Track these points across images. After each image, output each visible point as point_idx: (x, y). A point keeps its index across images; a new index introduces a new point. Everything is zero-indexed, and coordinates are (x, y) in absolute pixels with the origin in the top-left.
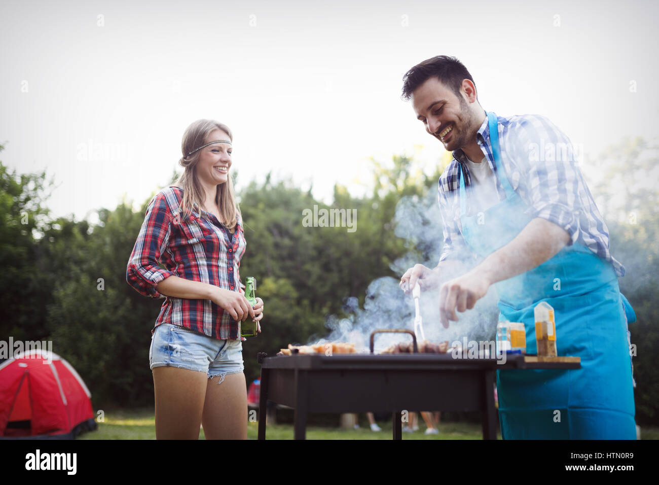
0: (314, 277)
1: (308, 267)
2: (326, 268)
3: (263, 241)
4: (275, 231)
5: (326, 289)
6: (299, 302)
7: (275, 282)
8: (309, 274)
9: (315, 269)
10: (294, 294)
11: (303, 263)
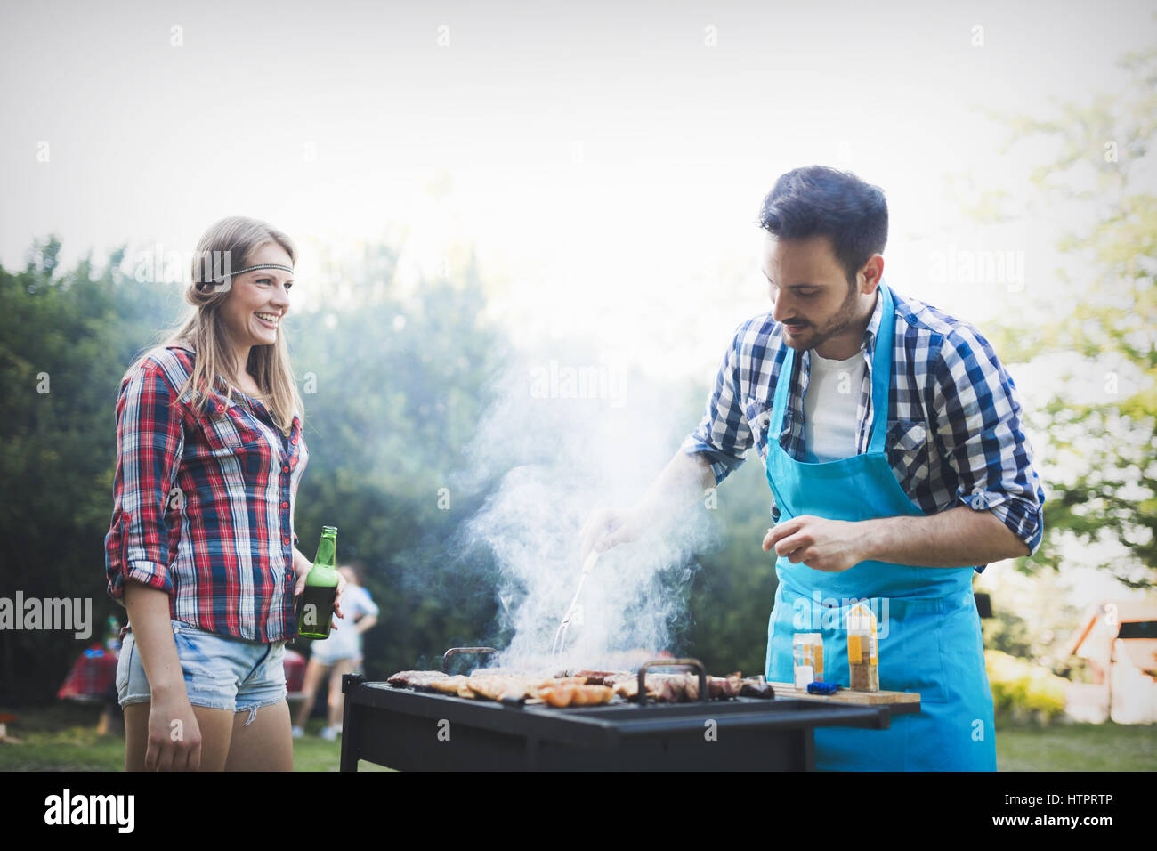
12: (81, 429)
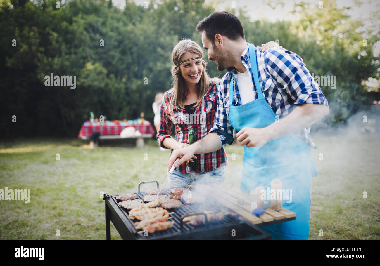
0: (116, 59)
1: (112, 53)
2: (123, 52)
3: (83, 37)
4: (90, 30)
5: (124, 66)
6: (108, 75)
7: (93, 64)
8: (113, 57)
9: (117, 54)
10: (105, 71)
11: (109, 50)
12: (75, 53)
